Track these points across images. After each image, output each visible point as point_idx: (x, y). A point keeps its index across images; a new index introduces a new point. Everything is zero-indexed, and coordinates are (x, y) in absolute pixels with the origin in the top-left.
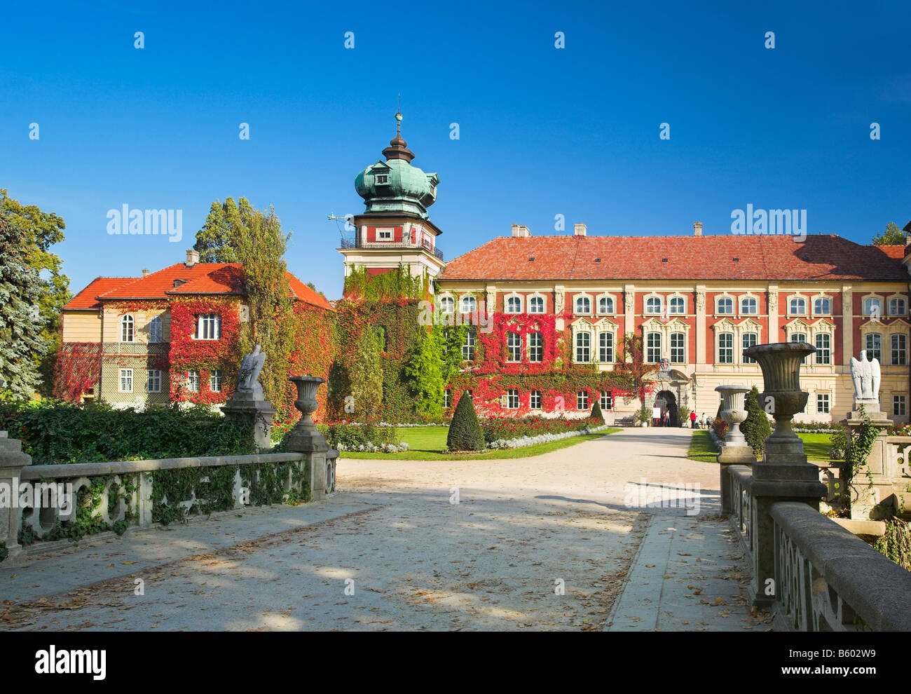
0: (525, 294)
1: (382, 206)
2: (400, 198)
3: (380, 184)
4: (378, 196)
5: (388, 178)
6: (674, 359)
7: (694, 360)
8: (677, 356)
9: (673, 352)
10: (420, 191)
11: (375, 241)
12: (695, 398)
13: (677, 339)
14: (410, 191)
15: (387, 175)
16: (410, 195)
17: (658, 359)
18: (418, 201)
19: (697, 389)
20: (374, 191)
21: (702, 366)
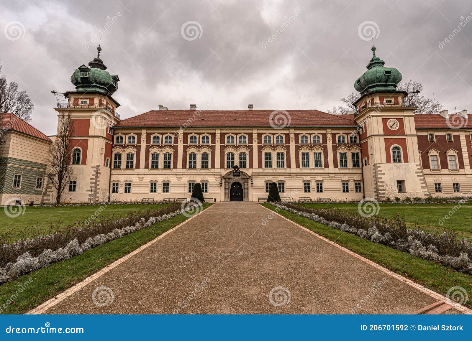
0: (162, 134)
1: (84, 88)
2: (94, 84)
3: (83, 77)
4: (83, 83)
5: (88, 74)
6: (241, 166)
7: (251, 166)
8: (243, 164)
9: (241, 162)
10: (107, 81)
11: (78, 106)
12: (252, 186)
13: (242, 157)
14: (100, 81)
15: (88, 72)
16: (100, 83)
17: (232, 166)
18: (106, 88)
19: (253, 181)
20: (79, 80)
21: (256, 170)
